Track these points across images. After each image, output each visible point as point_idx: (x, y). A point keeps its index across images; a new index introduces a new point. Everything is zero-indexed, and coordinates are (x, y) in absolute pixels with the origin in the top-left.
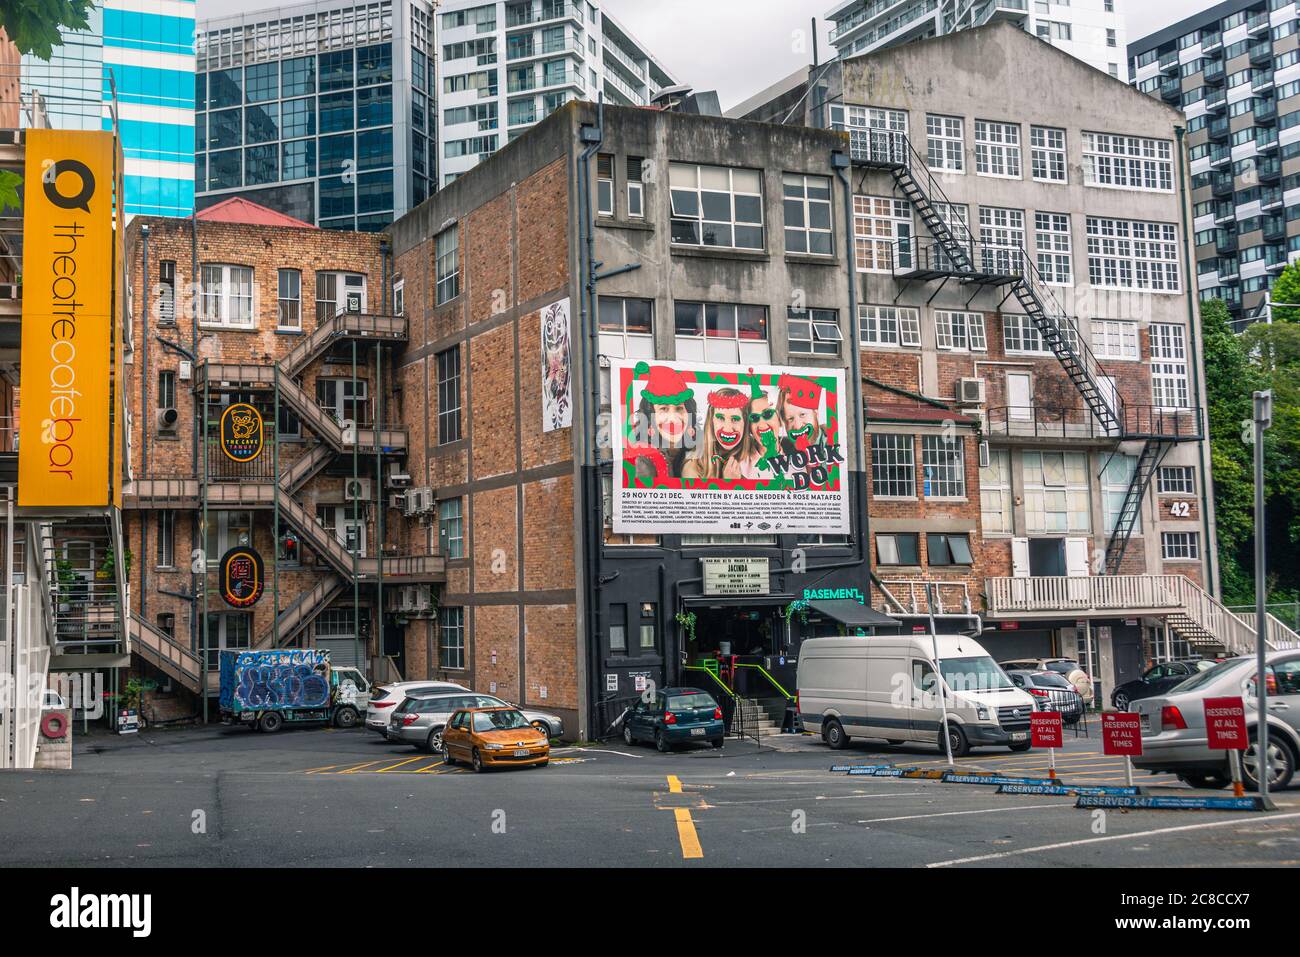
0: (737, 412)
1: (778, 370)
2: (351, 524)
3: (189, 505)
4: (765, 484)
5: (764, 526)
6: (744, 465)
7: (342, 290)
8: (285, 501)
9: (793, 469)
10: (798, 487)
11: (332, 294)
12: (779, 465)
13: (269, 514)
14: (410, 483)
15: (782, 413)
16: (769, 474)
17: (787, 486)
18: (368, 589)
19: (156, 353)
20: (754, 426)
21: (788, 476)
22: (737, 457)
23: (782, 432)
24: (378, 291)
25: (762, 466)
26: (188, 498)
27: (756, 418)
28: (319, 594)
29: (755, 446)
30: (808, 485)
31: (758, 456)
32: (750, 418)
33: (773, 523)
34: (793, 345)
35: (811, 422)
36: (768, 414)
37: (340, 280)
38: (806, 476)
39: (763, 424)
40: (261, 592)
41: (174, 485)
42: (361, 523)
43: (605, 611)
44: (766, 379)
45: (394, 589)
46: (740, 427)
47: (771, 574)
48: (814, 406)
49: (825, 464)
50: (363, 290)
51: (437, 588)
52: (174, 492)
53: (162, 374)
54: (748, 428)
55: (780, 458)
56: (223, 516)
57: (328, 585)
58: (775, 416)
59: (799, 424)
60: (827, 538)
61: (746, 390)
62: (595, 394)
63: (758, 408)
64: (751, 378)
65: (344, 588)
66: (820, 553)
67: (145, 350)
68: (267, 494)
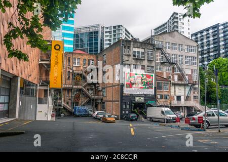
1: (146, 74)
2: (91, 91)
3: (71, 88)
4: (144, 88)
7: (91, 62)
8: (83, 88)
9: (147, 86)
12: (145, 86)
13: (81, 89)
14: (99, 86)
16: (144, 87)
18: (93, 99)
19: (68, 69)
20: (142, 81)
22: (140, 84)
23: (146, 81)
24: (96, 62)
28: (87, 100)
30: (149, 88)
31: (143, 84)
33: (144, 93)
34: (148, 71)
35: (150, 80)
37: (91, 60)
40: (80, 99)
41: (69, 85)
42: (93, 91)
43: (123, 103)
44: (144, 75)
45: (96, 100)
47: (144, 99)
49: (151, 86)
50: (94, 62)
51: (102, 99)
53: (68, 71)
56: (75, 90)
60: (151, 95)
64: (142, 74)
65: (90, 99)
66: (151, 97)
67: (66, 68)
68: (81, 87)
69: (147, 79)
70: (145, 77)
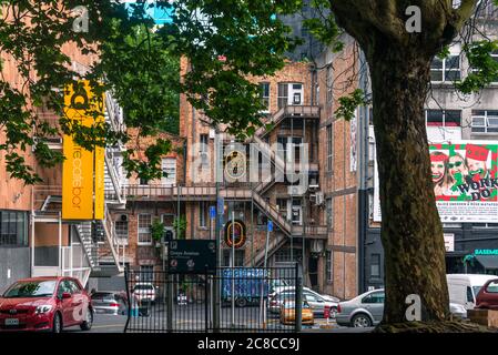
0: (441, 163)
1: (465, 142)
2: (295, 208)
3: (212, 199)
4: (455, 198)
5: (454, 219)
6: (444, 188)
7: (291, 91)
8: (257, 197)
9: (471, 190)
10: (474, 199)
11: (286, 94)
12: (463, 188)
13: (249, 203)
14: (319, 189)
15: (466, 163)
16: (458, 193)
17: (467, 199)
18: (297, 240)
19: (199, 126)
20: (450, 170)
21: (468, 194)
22: (440, 185)
23: (466, 173)
24: (309, 92)
25: (454, 189)
26: (212, 196)
27: (452, 166)
28: (275, 242)
29: (450, 180)
30: (479, 198)
31: (452, 185)
32: (448, 166)
33: (459, 217)
34: (474, 129)
35: (483, 168)
36: (458, 164)
37: (290, 86)
38: (478, 194)
39: (455, 168)
40: (244, 241)
41: (205, 189)
42: (300, 208)
43: (369, 257)
44: (458, 147)
45: (309, 242)
46: (442, 170)
47: (455, 242)
48: (484, 159)
49: (489, 188)
50: (301, 91)
51: (325, 241)
52: (205, 193)
53: (202, 136)
54: (446, 171)
55: (464, 185)
56: (231, 204)
57: (280, 238)
58: (462, 165)
59: (475, 168)
60: (490, 224)
61: (447, 152)
62: (366, 156)
63: (453, 160)
64: (450, 146)
65: (287, 241)
66: (485, 232)
67: (193, 124)
68: (248, 194)
69: (470, 161)
70: (463, 153)
